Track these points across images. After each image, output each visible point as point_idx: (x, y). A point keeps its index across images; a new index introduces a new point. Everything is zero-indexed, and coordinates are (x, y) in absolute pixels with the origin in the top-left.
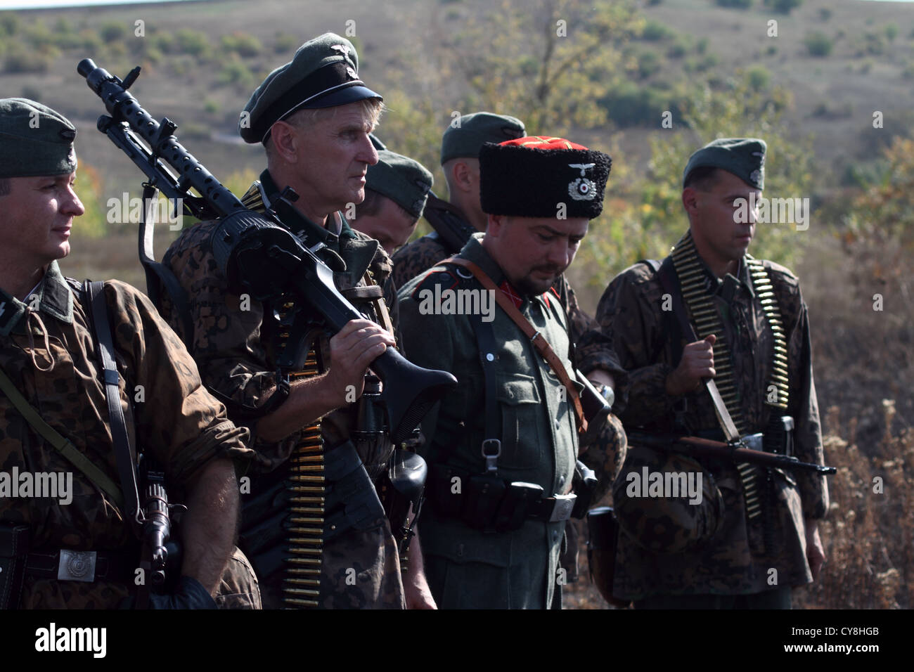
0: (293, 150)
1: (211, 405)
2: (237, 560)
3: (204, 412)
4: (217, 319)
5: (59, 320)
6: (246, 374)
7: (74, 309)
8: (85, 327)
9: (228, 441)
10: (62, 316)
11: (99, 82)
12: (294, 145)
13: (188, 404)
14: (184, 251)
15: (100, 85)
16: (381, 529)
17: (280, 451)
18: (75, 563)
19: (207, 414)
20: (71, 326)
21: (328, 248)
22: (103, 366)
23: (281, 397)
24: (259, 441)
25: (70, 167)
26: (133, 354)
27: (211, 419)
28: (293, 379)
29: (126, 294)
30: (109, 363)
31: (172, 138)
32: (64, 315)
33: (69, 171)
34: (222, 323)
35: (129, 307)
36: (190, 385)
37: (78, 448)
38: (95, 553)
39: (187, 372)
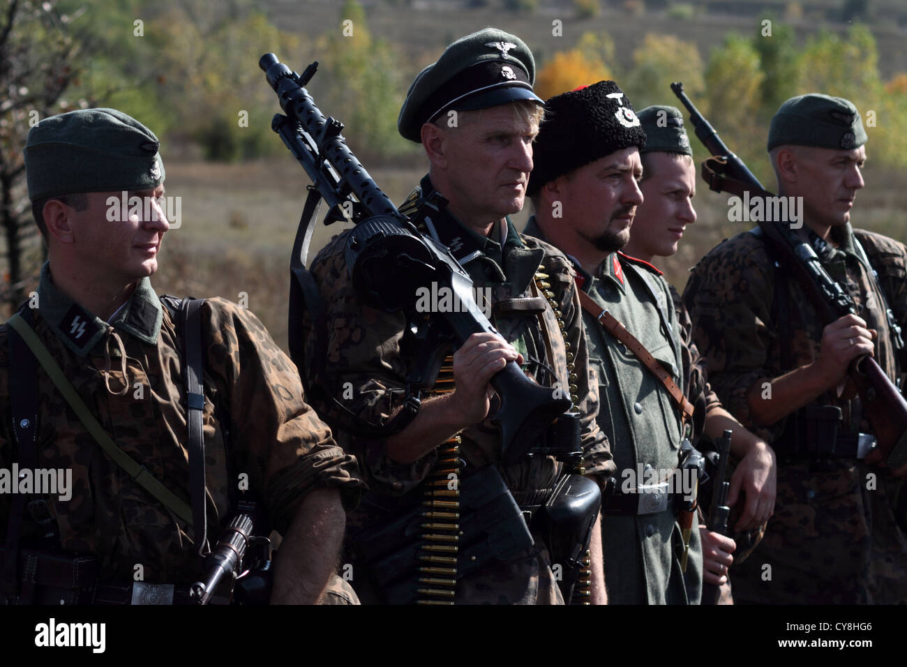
0: (441, 154)
1: (314, 431)
2: (339, 596)
3: (304, 439)
4: (352, 331)
5: (142, 341)
6: (378, 391)
7: (162, 328)
8: (173, 348)
9: (328, 470)
10: (146, 337)
11: (276, 78)
12: (443, 149)
13: (286, 430)
14: (327, 259)
15: (279, 81)
16: (535, 559)
17: (414, 473)
18: (149, 596)
19: (307, 441)
20: (155, 347)
21: (486, 256)
22: (188, 390)
23: (408, 416)
24: (389, 462)
25: (152, 181)
26: (225, 376)
27: (313, 445)
28: (425, 396)
29: (223, 312)
30: (195, 387)
31: (339, 139)
32: (149, 335)
33: (151, 186)
34: (356, 336)
35: (224, 326)
36: (288, 410)
37: (155, 475)
38: (173, 586)
39: (288, 396)
